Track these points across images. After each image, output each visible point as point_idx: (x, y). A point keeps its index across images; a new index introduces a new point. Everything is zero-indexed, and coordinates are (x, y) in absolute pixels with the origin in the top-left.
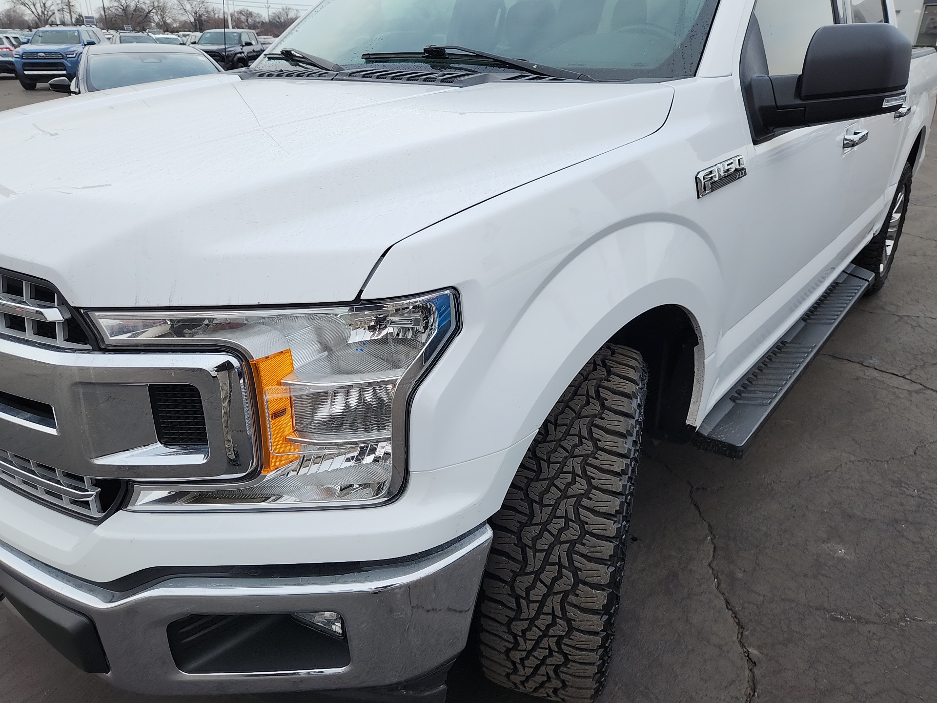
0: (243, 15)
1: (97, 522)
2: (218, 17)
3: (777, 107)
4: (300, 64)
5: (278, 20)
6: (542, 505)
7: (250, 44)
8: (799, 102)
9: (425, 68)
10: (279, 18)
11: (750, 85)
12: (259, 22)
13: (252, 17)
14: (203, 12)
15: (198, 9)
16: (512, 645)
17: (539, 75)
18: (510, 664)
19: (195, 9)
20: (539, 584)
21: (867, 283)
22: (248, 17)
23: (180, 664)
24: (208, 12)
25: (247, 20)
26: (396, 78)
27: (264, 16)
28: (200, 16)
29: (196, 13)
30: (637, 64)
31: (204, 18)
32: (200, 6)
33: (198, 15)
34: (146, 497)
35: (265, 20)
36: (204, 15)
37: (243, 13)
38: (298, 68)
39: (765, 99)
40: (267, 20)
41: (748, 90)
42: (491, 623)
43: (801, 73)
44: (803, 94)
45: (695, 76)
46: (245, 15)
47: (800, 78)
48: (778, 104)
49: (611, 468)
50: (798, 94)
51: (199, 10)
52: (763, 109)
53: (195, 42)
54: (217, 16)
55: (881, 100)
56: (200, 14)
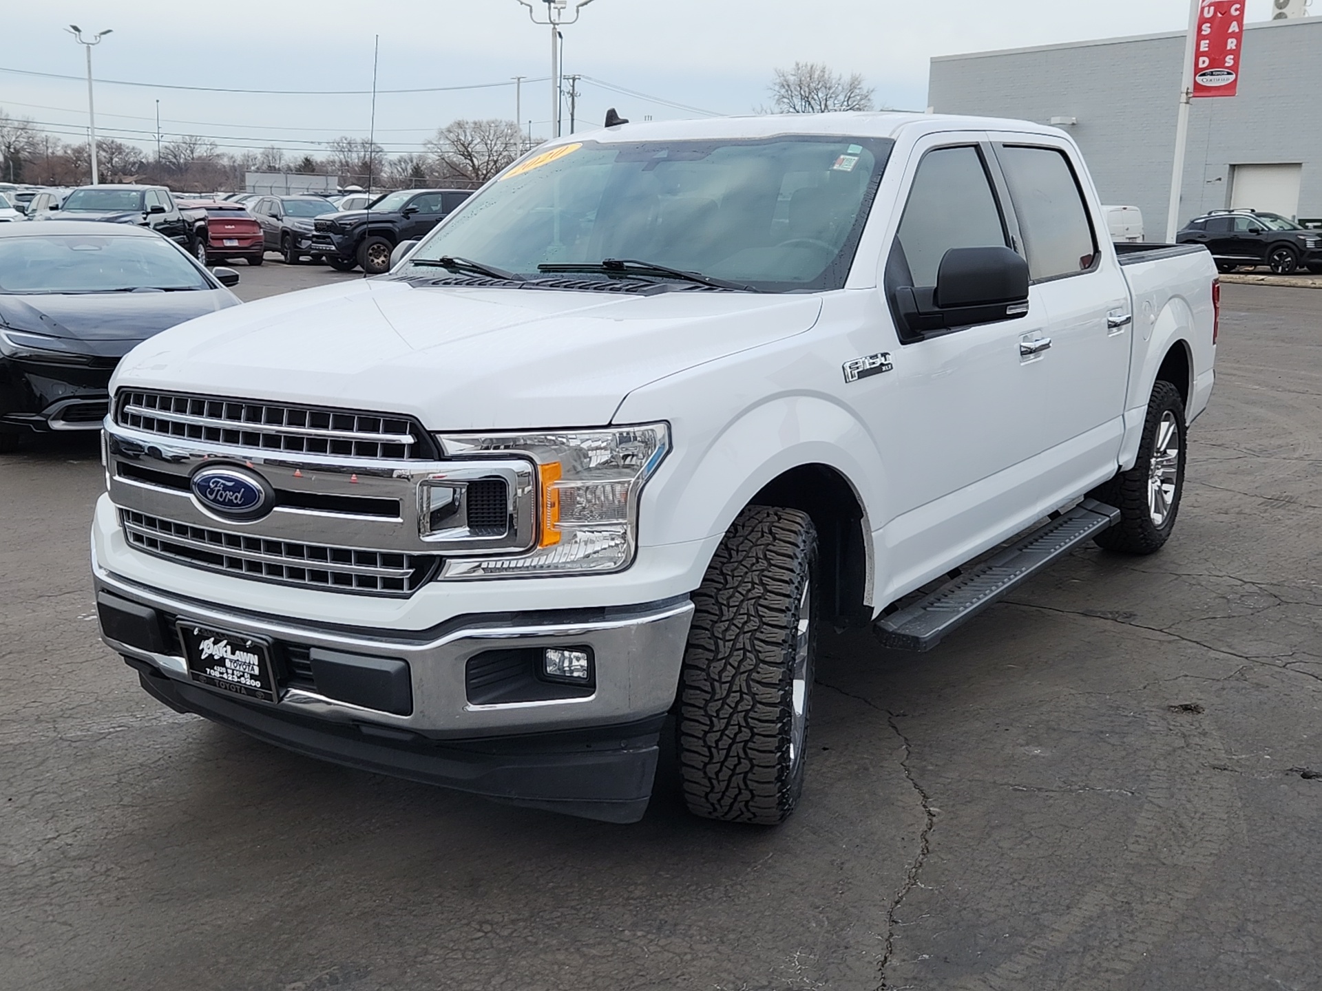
0: (104, 150)
1: (407, 597)
2: (53, 153)
3: (920, 314)
4: (461, 271)
5: (174, 160)
6: (729, 607)
7: (161, 210)
8: (937, 309)
9: (604, 279)
10: (175, 157)
11: (895, 295)
12: (134, 163)
13: (120, 153)
14: (22, 144)
15: (14, 139)
16: (708, 727)
17: (711, 286)
18: (706, 749)
19: (7, 140)
20: (729, 667)
21: (1108, 519)
22: (113, 153)
23: (471, 698)
24: (32, 144)
25: (112, 159)
26: (569, 287)
27: (144, 152)
28: (17, 151)
29: (9, 147)
30: (795, 278)
31: (24, 155)
32: (18, 133)
33: (12, 150)
34: (455, 568)
35: (146, 158)
36: (24, 149)
37: (104, 146)
38: (458, 276)
39: (908, 307)
40: (151, 160)
41: (892, 300)
42: (691, 709)
43: (936, 285)
44: (940, 303)
45: (843, 288)
46: (107, 149)
47: (936, 290)
48: (920, 311)
49: (782, 578)
50: (936, 303)
51: (14, 141)
52: (907, 315)
53: (57, 205)
54: (50, 151)
55: (1005, 308)
56: (18, 147)
